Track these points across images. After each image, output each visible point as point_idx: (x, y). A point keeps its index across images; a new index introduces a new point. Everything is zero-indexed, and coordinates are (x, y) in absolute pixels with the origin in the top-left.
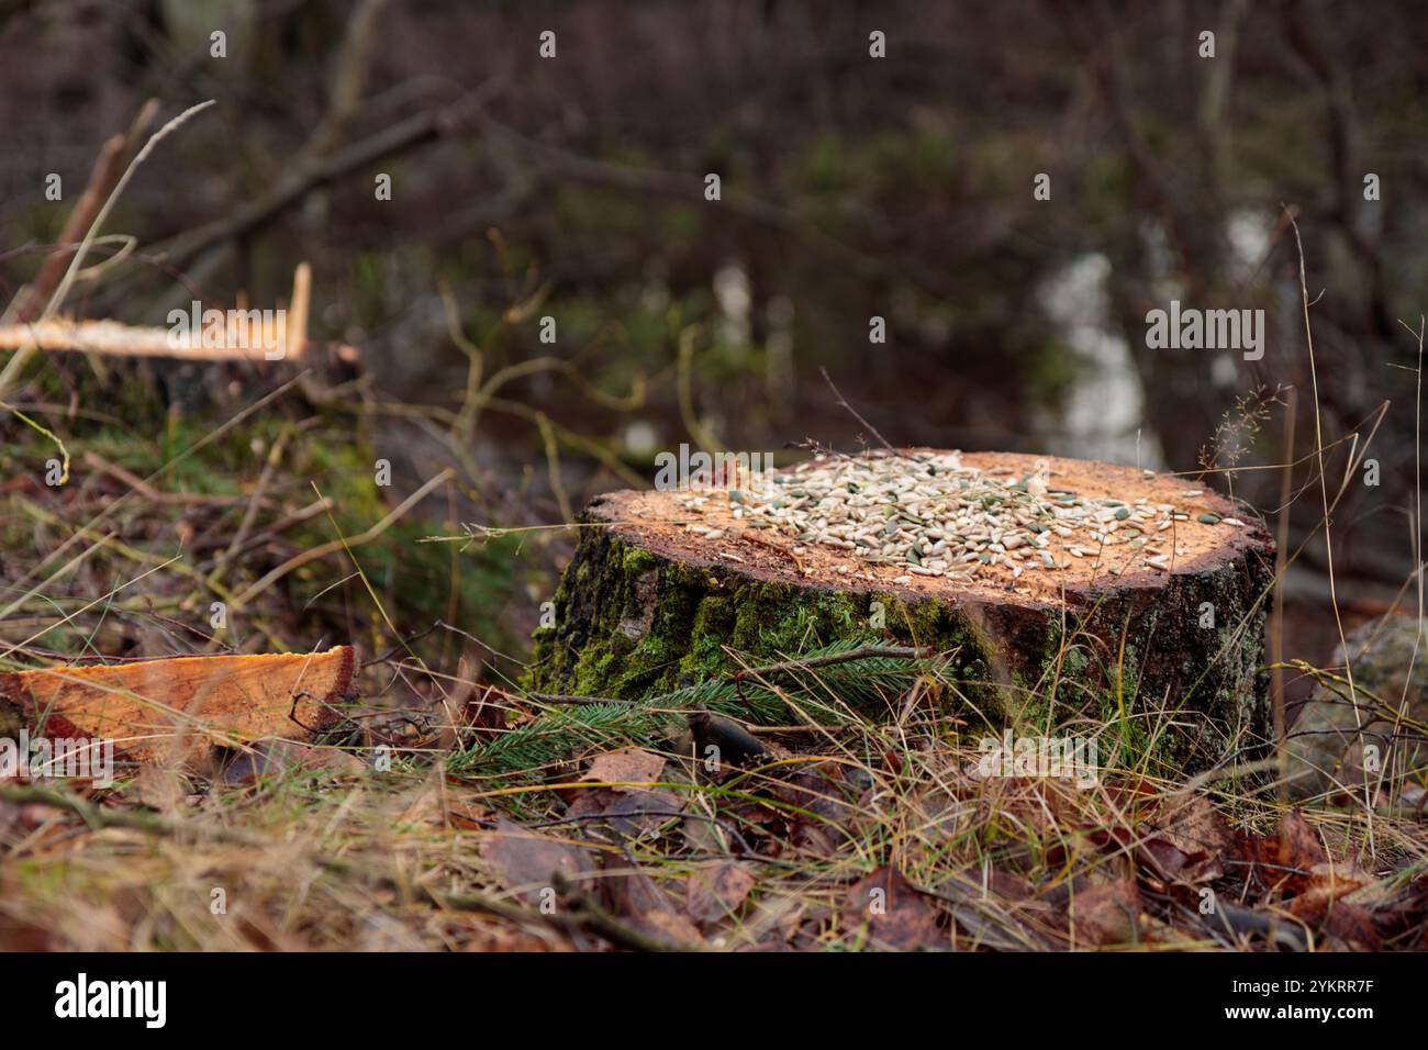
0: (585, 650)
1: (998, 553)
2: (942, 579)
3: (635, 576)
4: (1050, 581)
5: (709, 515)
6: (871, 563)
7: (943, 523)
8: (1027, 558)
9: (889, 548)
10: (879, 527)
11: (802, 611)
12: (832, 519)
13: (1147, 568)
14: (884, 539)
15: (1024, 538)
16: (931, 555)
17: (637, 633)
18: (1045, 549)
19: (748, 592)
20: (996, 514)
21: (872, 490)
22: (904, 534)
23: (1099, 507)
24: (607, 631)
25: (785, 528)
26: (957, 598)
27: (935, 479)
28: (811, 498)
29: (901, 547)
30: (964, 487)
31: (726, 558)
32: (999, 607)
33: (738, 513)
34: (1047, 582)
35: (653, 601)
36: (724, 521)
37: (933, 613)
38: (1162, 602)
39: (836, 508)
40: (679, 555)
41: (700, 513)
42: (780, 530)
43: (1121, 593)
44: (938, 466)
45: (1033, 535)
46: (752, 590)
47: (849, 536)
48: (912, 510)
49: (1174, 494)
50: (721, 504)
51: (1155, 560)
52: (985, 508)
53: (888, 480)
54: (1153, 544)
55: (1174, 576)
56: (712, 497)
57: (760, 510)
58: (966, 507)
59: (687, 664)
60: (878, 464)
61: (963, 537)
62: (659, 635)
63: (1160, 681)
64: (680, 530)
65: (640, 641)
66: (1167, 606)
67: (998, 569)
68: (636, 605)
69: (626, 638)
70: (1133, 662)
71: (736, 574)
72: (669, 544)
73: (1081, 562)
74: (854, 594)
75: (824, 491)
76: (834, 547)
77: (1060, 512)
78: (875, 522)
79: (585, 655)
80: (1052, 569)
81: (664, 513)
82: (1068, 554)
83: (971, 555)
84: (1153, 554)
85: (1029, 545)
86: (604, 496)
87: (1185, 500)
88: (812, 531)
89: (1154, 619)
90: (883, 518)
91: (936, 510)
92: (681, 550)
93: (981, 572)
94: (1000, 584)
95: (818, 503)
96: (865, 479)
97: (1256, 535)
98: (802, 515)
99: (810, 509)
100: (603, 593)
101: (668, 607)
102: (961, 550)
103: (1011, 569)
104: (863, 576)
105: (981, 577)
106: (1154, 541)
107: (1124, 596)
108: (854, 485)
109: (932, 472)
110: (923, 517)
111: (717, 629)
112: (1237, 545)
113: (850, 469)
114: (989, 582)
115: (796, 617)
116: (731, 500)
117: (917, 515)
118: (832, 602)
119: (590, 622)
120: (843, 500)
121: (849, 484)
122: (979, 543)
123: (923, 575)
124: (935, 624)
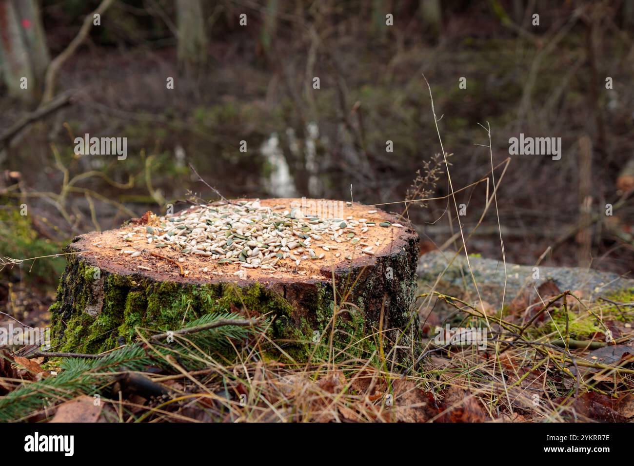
0: (70, 321)
1: (287, 252)
2: (259, 269)
3: (91, 282)
4: (316, 266)
5: (135, 242)
6: (220, 264)
7: (256, 237)
8: (301, 253)
9: (229, 254)
10: (223, 242)
11: (184, 297)
12: (199, 240)
13: (364, 255)
14: (227, 249)
15: (298, 242)
16: (251, 256)
17: (95, 313)
18: (310, 248)
19: (153, 288)
20: (282, 231)
21: (219, 223)
22: (237, 245)
23: (331, 223)
24: (80, 311)
25: (175, 247)
26: (269, 282)
27: (249, 214)
28: (188, 229)
29: (235, 253)
30: (264, 218)
31: (141, 269)
32: (292, 285)
33: (150, 240)
34: (315, 267)
35: (102, 295)
36: (143, 246)
37: (257, 293)
38: (374, 273)
39: (200, 234)
40: (116, 269)
41: (130, 241)
42: (172, 248)
43: (354, 270)
44: (250, 207)
45: (302, 240)
46: (155, 287)
47: (208, 249)
48: (240, 232)
49: (364, 213)
50: (142, 235)
51: (366, 250)
52: (276, 228)
53: (226, 217)
54: (363, 240)
55: (378, 258)
56: (137, 232)
57: (162, 238)
58: (267, 228)
59: (122, 330)
60: (220, 209)
61: (267, 244)
62: (106, 314)
63: (375, 313)
64: (118, 253)
65: (97, 317)
66: (377, 274)
67: (287, 261)
68: (93, 297)
69: (89, 316)
70: (362, 305)
71: (146, 278)
72: (110, 262)
73: (328, 254)
74: (212, 285)
75: (194, 225)
76: (201, 256)
77: (313, 227)
78: (221, 240)
79: (70, 324)
80: (315, 259)
81: (111, 243)
82: (321, 249)
83: (273, 254)
84: (364, 246)
85: (301, 246)
86: (81, 236)
87: (370, 216)
88: (188, 248)
89: (371, 282)
90: (225, 237)
91: (252, 231)
92: (116, 266)
93: (279, 263)
94: (289, 270)
95: (191, 231)
96: (215, 217)
97: (409, 231)
98: (184, 238)
99: (187, 235)
100: (77, 290)
101: (110, 299)
102: (267, 252)
103: (295, 260)
104: (216, 273)
105: (279, 266)
106: (362, 239)
107: (355, 271)
108: (209, 221)
109: (247, 211)
110: (245, 235)
111: (138, 309)
112: (404, 238)
113: (207, 212)
114: (284, 269)
115: (181, 300)
116: (148, 232)
117: (242, 234)
118: (200, 290)
119: (72, 306)
120: (204, 229)
121: (207, 220)
122: (275, 247)
123: (249, 268)
124: (258, 298)
